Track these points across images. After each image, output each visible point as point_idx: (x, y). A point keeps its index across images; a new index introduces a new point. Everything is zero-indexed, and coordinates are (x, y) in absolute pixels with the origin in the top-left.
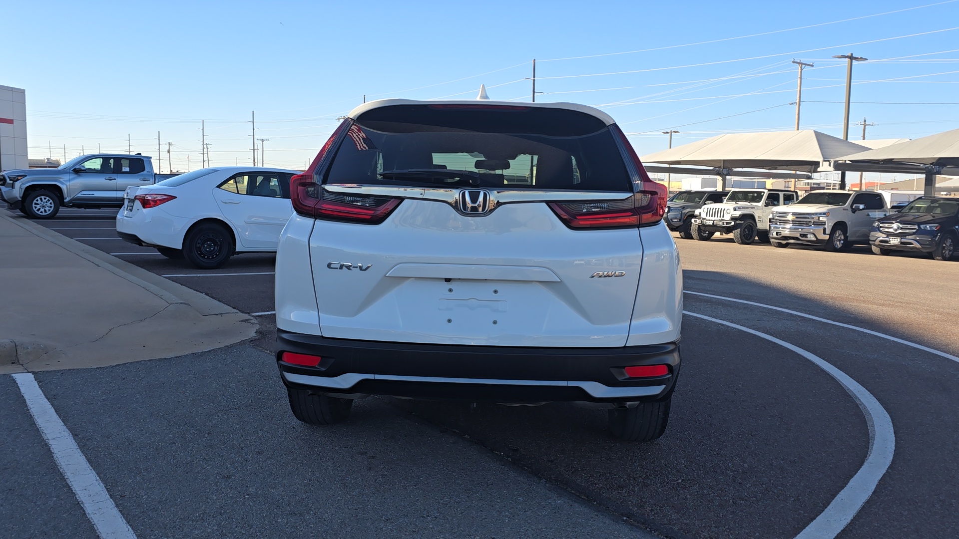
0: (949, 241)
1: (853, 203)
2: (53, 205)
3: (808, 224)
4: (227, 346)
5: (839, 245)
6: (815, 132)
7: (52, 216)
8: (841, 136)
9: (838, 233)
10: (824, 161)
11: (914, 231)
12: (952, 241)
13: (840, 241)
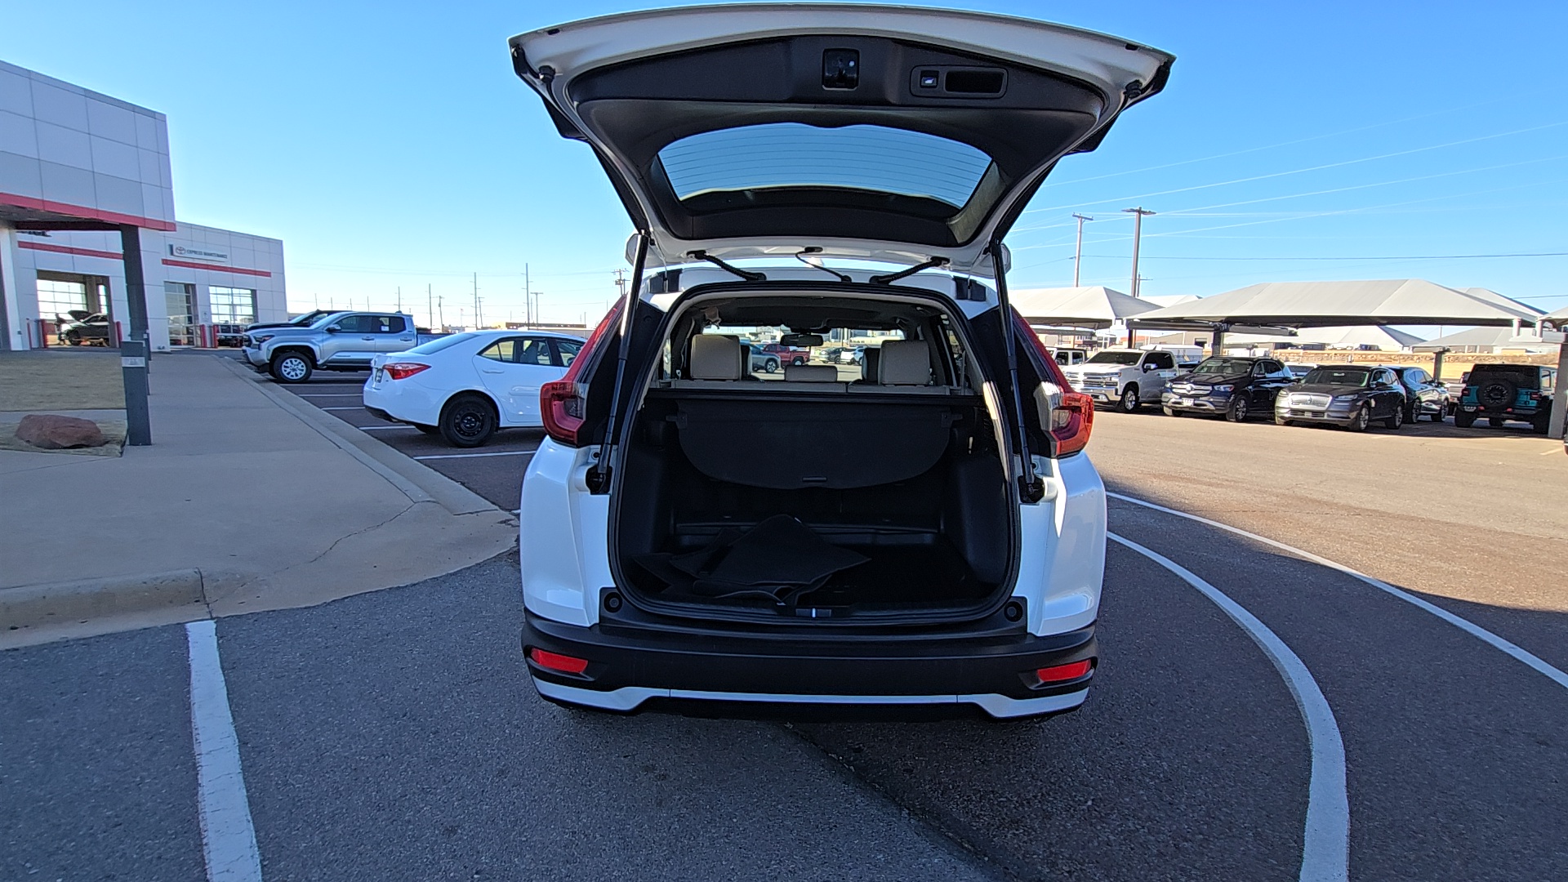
0: (1243, 402)
1: (1145, 363)
2: (304, 368)
3: (1099, 385)
4: (479, 564)
5: (1130, 406)
6: (1105, 289)
7: (305, 380)
8: (1130, 293)
9: (1130, 393)
10: (1116, 319)
11: (1208, 392)
12: (1246, 403)
13: (1131, 402)
